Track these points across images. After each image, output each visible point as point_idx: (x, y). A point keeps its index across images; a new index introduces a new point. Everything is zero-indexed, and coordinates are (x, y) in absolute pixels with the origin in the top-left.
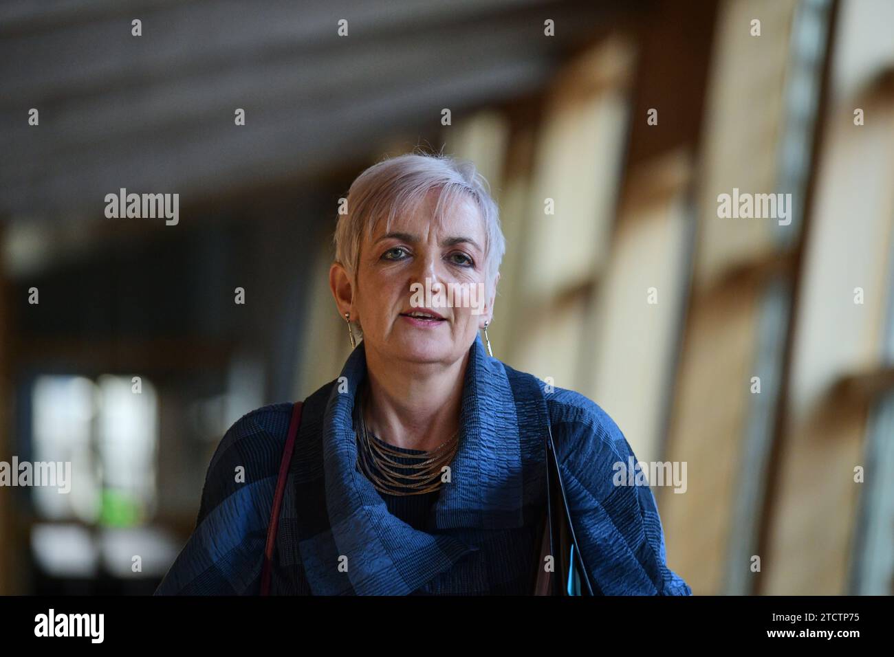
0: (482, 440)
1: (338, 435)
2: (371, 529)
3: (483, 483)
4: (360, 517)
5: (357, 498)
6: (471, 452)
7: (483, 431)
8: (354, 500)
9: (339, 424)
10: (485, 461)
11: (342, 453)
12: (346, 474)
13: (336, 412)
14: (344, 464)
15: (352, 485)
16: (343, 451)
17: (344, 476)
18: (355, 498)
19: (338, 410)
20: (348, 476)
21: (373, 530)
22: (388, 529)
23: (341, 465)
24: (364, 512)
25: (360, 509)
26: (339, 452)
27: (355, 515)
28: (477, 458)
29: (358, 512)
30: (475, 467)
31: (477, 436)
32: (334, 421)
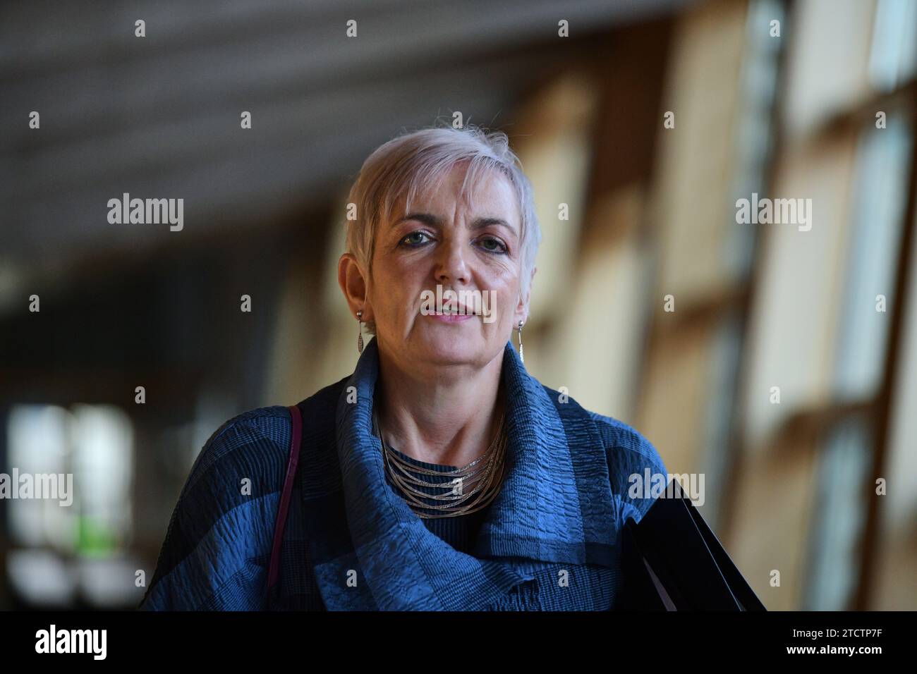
0: (539, 458)
1: (363, 442)
2: (409, 551)
3: (541, 507)
4: (396, 536)
5: (391, 514)
6: (529, 469)
7: (539, 447)
8: (387, 516)
9: (362, 429)
10: (541, 482)
11: (369, 461)
12: (376, 486)
13: (358, 415)
14: (373, 474)
15: (384, 499)
16: (370, 459)
17: (373, 488)
18: (388, 514)
19: (360, 413)
20: (378, 488)
21: (412, 552)
22: (428, 551)
23: (369, 476)
24: (400, 531)
25: (395, 527)
26: (365, 460)
27: (390, 534)
28: (535, 478)
29: (393, 531)
30: (532, 488)
31: (533, 451)
32: (357, 426)
